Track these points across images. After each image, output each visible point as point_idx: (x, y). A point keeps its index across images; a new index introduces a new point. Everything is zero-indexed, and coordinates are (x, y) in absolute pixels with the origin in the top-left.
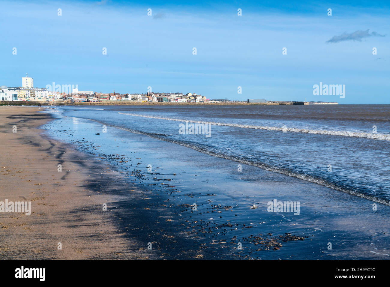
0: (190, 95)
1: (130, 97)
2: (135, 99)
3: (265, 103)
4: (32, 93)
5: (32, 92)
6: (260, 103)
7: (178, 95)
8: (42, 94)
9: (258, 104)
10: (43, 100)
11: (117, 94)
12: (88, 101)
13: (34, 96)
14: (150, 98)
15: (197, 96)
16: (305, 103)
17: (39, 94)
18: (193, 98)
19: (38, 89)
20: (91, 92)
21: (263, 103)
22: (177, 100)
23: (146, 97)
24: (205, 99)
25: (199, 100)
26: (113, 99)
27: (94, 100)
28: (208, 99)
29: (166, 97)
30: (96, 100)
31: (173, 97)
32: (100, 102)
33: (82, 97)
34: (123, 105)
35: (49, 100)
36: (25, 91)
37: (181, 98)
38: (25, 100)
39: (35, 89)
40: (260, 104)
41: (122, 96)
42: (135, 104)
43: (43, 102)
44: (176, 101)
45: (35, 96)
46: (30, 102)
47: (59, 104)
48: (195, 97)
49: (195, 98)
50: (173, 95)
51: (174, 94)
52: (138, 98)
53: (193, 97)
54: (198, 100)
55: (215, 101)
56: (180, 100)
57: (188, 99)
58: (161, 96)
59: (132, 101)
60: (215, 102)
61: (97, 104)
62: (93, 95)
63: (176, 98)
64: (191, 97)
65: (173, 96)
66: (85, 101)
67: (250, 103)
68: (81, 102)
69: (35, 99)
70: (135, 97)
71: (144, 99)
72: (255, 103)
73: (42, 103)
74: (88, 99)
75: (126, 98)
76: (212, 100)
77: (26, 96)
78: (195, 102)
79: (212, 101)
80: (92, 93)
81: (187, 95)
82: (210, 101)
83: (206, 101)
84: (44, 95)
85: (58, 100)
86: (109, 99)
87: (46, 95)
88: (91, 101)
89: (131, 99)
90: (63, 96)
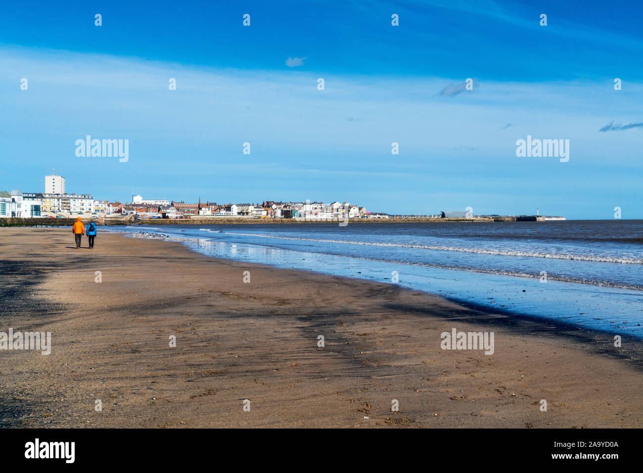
1: (235, 210)
2: (244, 213)
4: (64, 203)
5: (64, 201)
6: (462, 219)
7: (315, 206)
8: (83, 205)
9: (459, 220)
10: (85, 216)
12: (166, 217)
13: (68, 208)
14: (270, 210)
15: (350, 207)
16: (538, 219)
17: (77, 205)
19: (76, 196)
20: (165, 201)
22: (316, 214)
23: (263, 209)
24: (365, 212)
28: (369, 212)
29: (297, 209)
31: (308, 209)
32: (187, 219)
33: (151, 210)
35: (97, 216)
36: (52, 200)
37: (323, 212)
38: (54, 215)
39: (71, 196)
40: (463, 220)
41: (220, 208)
42: (250, 221)
43: (87, 219)
44: (316, 217)
45: (69, 210)
46: (63, 219)
47: (116, 222)
49: (348, 211)
51: (308, 204)
52: (249, 211)
53: (344, 209)
54: (353, 213)
56: (321, 214)
58: (288, 207)
60: (381, 216)
61: (182, 223)
62: (169, 207)
63: (313, 211)
64: (340, 208)
67: (447, 219)
68: (153, 219)
69: (71, 214)
70: (243, 210)
71: (259, 213)
72: (454, 219)
73: (86, 221)
74: (163, 214)
75: (229, 212)
76: (376, 214)
78: (349, 217)
79: (375, 216)
80: (166, 203)
83: (365, 216)
84: (86, 207)
85: (111, 215)
86: (199, 213)
87: (90, 207)
88: (171, 217)
89: (236, 214)
90: (117, 208)
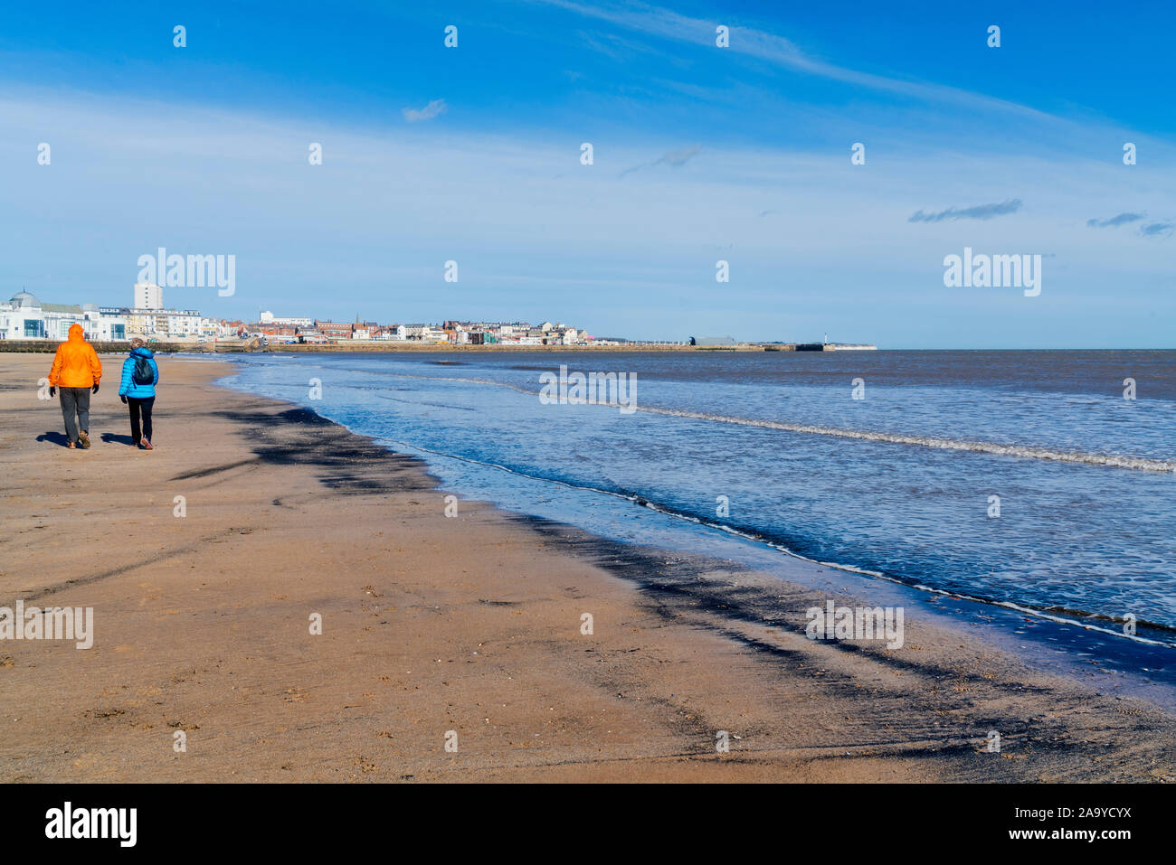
0: (547, 327)
1: (403, 333)
2: (415, 338)
3: (732, 347)
4: (160, 322)
5: (160, 319)
6: (719, 347)
7: (517, 329)
8: (186, 325)
9: (715, 349)
10: (189, 340)
11: (370, 324)
13: (166, 329)
14: (452, 333)
15: (565, 330)
17: (178, 325)
18: (557, 335)
19: (177, 313)
20: (304, 320)
21: (728, 347)
22: (518, 339)
24: (586, 337)
25: (570, 338)
26: (362, 338)
27: (317, 340)
28: (591, 336)
29: (491, 332)
31: (506, 332)
32: (332, 345)
33: (285, 332)
34: (390, 350)
35: (205, 340)
36: (143, 317)
37: (527, 336)
39: (170, 312)
40: (720, 349)
43: (190, 344)
44: (516, 342)
45: (167, 331)
47: (231, 349)
48: (562, 334)
49: (562, 335)
50: (507, 328)
51: (508, 325)
52: (423, 334)
53: (556, 331)
55: (608, 340)
56: (525, 338)
57: (546, 337)
58: (478, 330)
59: (410, 342)
60: (608, 343)
61: (325, 350)
62: (310, 328)
63: (514, 335)
64: (551, 331)
65: (506, 330)
67: (697, 347)
68: (285, 345)
69: (168, 337)
70: (414, 333)
71: (437, 337)
72: (709, 347)
73: (188, 346)
75: (394, 336)
76: (601, 340)
77: (145, 329)
79: (600, 343)
80: (307, 322)
81: (540, 327)
82: (597, 342)
84: (191, 327)
85: (226, 339)
86: (352, 337)
87: (196, 327)
88: (310, 342)
89: (405, 338)
90: (236, 329)
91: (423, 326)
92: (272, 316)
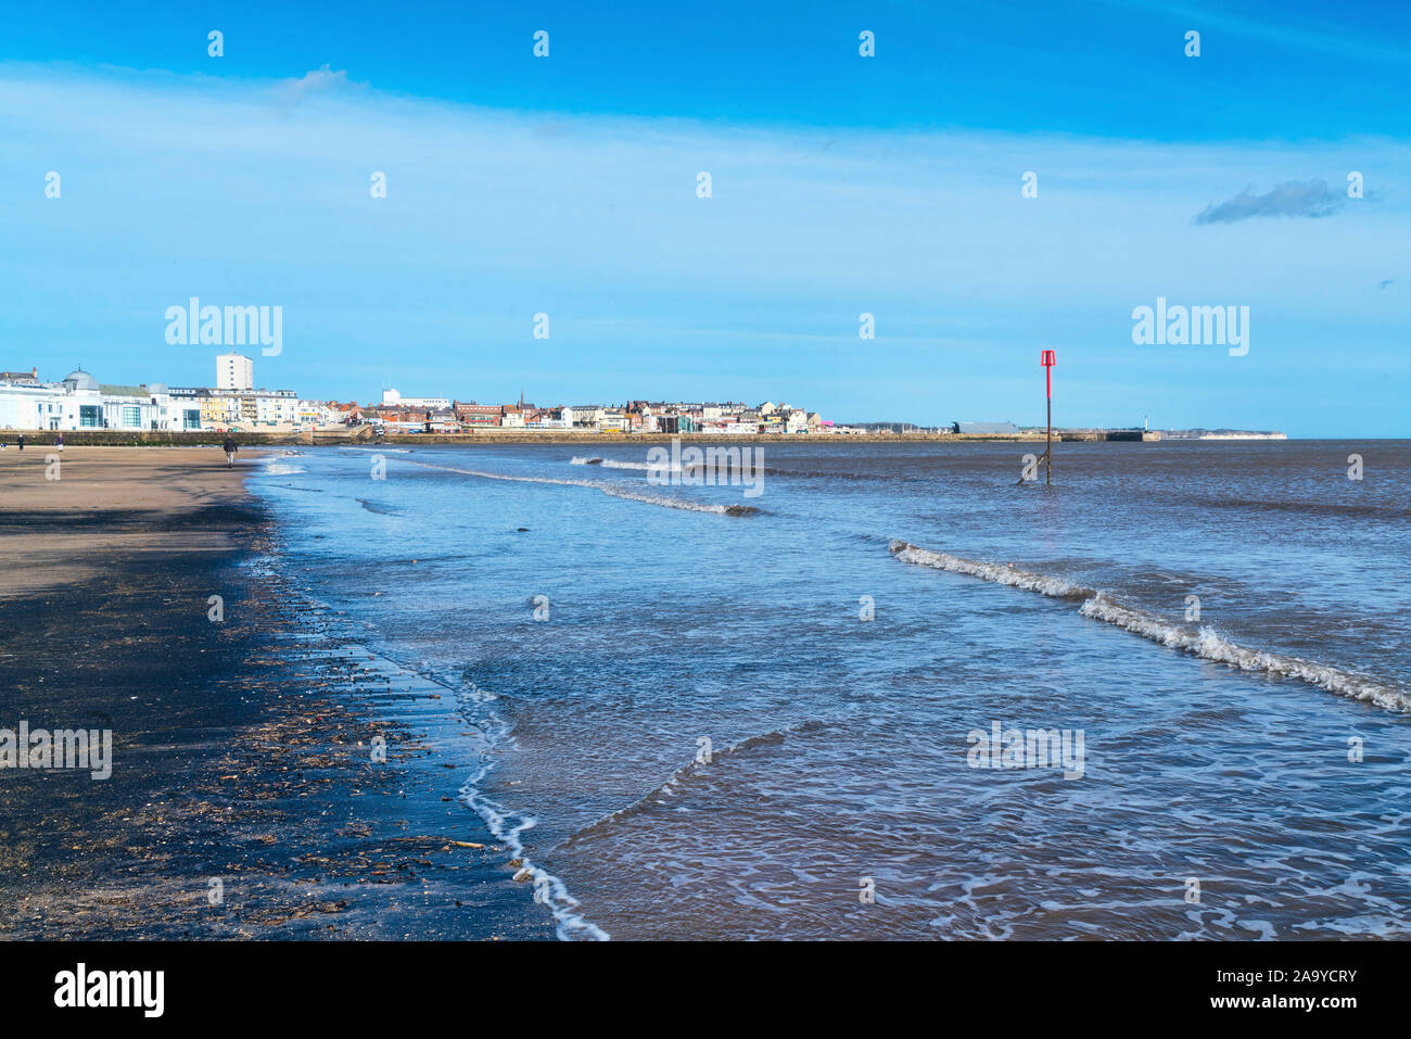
0: (766, 410)
1: (569, 416)
2: (585, 424)
3: (1013, 436)
4: (247, 405)
5: (246, 402)
6: (994, 435)
7: (729, 411)
8: (279, 409)
9: (988, 438)
10: (282, 429)
11: (526, 407)
12: (429, 431)
13: (254, 414)
14: (635, 418)
15: (790, 412)
16: (1145, 436)
17: (268, 410)
18: (778, 420)
19: (267, 394)
20: (443, 401)
21: (1005, 436)
22: (724, 425)
23: (622, 416)
24: (819, 423)
25: (797, 422)
26: (513, 425)
27: (447, 428)
28: (827, 420)
29: (690, 416)
30: (455, 428)
31: (711, 416)
32: (466, 435)
33: (413, 417)
34: (542, 441)
35: (301, 428)
36: (225, 400)
37: (738, 421)
38: (225, 427)
39: (259, 393)
40: (996, 438)
41: (542, 413)
42: (583, 439)
43: (281, 434)
44: (722, 431)
45: (256, 417)
46: (239, 434)
47: (335, 441)
48: (785, 417)
49: (787, 420)
50: (712, 410)
51: (713, 406)
52: (596, 419)
53: (778, 415)
54: (795, 424)
55: (851, 427)
56: (734, 424)
57: (763, 422)
58: (673, 412)
59: (575, 430)
60: (851, 431)
61: (457, 441)
62: (447, 411)
63: (720, 420)
64: (772, 415)
65: (712, 414)
66: (421, 431)
67: (963, 436)
68: (405, 435)
69: (255, 425)
70: (585, 418)
71: (616, 423)
72: (978, 437)
73: (279, 436)
74: (428, 425)
75: (556, 422)
76: (841, 426)
77: (227, 415)
78: (786, 431)
79: (839, 430)
80: (444, 404)
81: (759, 409)
82: (834, 430)
83: (819, 429)
84: (286, 413)
85: (328, 427)
86: (501, 424)
87: (292, 412)
88: (439, 431)
89: (571, 425)
90: (347, 414)
91: (596, 408)
92: (398, 395)
